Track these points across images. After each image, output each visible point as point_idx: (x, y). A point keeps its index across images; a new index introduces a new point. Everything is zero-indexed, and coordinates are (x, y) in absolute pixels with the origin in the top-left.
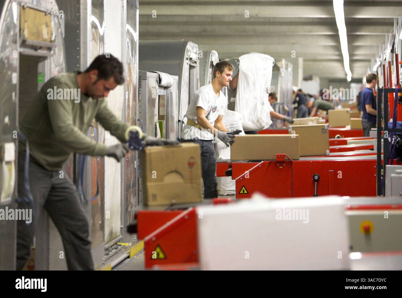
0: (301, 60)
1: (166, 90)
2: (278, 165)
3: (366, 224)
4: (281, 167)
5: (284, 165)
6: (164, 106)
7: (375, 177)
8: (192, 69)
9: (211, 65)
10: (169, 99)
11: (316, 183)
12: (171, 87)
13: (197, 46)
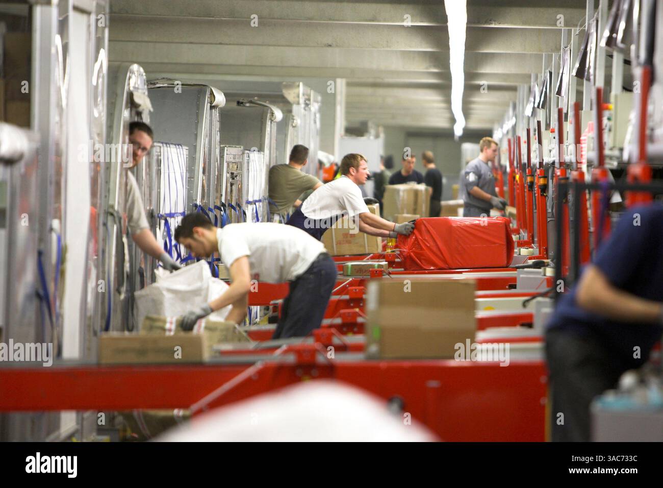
9: (129, 101)
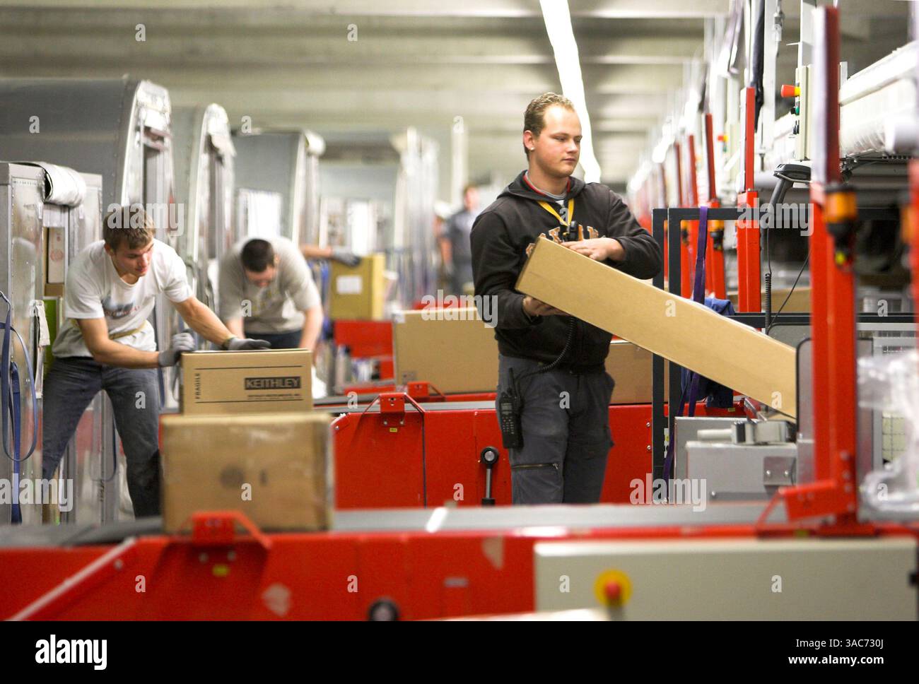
0: (459, 131)
1: (67, 214)
2: (386, 423)
3: (612, 579)
4: (394, 430)
5: (402, 423)
6: (62, 256)
7: (650, 452)
8: (151, 157)
9: (207, 144)
10: (74, 240)
11: (489, 471)
12: (81, 206)
13: (165, 92)
